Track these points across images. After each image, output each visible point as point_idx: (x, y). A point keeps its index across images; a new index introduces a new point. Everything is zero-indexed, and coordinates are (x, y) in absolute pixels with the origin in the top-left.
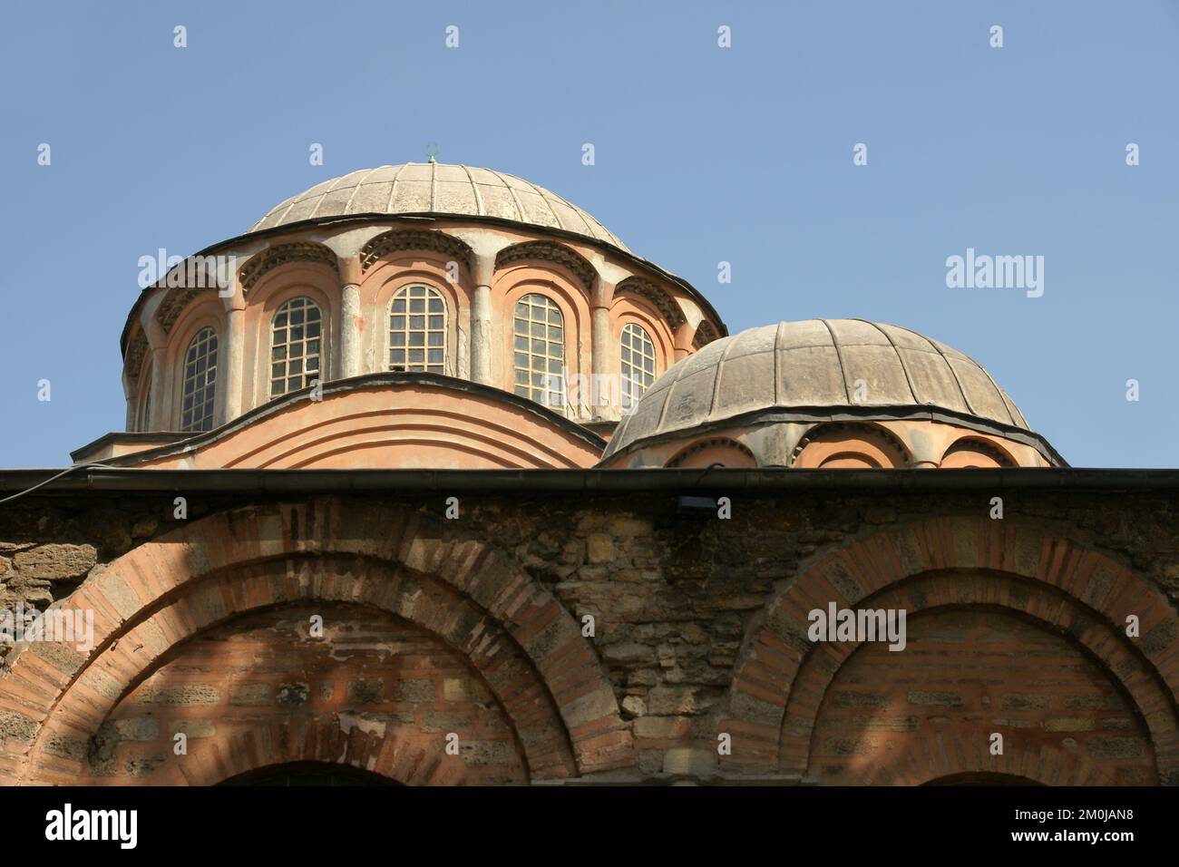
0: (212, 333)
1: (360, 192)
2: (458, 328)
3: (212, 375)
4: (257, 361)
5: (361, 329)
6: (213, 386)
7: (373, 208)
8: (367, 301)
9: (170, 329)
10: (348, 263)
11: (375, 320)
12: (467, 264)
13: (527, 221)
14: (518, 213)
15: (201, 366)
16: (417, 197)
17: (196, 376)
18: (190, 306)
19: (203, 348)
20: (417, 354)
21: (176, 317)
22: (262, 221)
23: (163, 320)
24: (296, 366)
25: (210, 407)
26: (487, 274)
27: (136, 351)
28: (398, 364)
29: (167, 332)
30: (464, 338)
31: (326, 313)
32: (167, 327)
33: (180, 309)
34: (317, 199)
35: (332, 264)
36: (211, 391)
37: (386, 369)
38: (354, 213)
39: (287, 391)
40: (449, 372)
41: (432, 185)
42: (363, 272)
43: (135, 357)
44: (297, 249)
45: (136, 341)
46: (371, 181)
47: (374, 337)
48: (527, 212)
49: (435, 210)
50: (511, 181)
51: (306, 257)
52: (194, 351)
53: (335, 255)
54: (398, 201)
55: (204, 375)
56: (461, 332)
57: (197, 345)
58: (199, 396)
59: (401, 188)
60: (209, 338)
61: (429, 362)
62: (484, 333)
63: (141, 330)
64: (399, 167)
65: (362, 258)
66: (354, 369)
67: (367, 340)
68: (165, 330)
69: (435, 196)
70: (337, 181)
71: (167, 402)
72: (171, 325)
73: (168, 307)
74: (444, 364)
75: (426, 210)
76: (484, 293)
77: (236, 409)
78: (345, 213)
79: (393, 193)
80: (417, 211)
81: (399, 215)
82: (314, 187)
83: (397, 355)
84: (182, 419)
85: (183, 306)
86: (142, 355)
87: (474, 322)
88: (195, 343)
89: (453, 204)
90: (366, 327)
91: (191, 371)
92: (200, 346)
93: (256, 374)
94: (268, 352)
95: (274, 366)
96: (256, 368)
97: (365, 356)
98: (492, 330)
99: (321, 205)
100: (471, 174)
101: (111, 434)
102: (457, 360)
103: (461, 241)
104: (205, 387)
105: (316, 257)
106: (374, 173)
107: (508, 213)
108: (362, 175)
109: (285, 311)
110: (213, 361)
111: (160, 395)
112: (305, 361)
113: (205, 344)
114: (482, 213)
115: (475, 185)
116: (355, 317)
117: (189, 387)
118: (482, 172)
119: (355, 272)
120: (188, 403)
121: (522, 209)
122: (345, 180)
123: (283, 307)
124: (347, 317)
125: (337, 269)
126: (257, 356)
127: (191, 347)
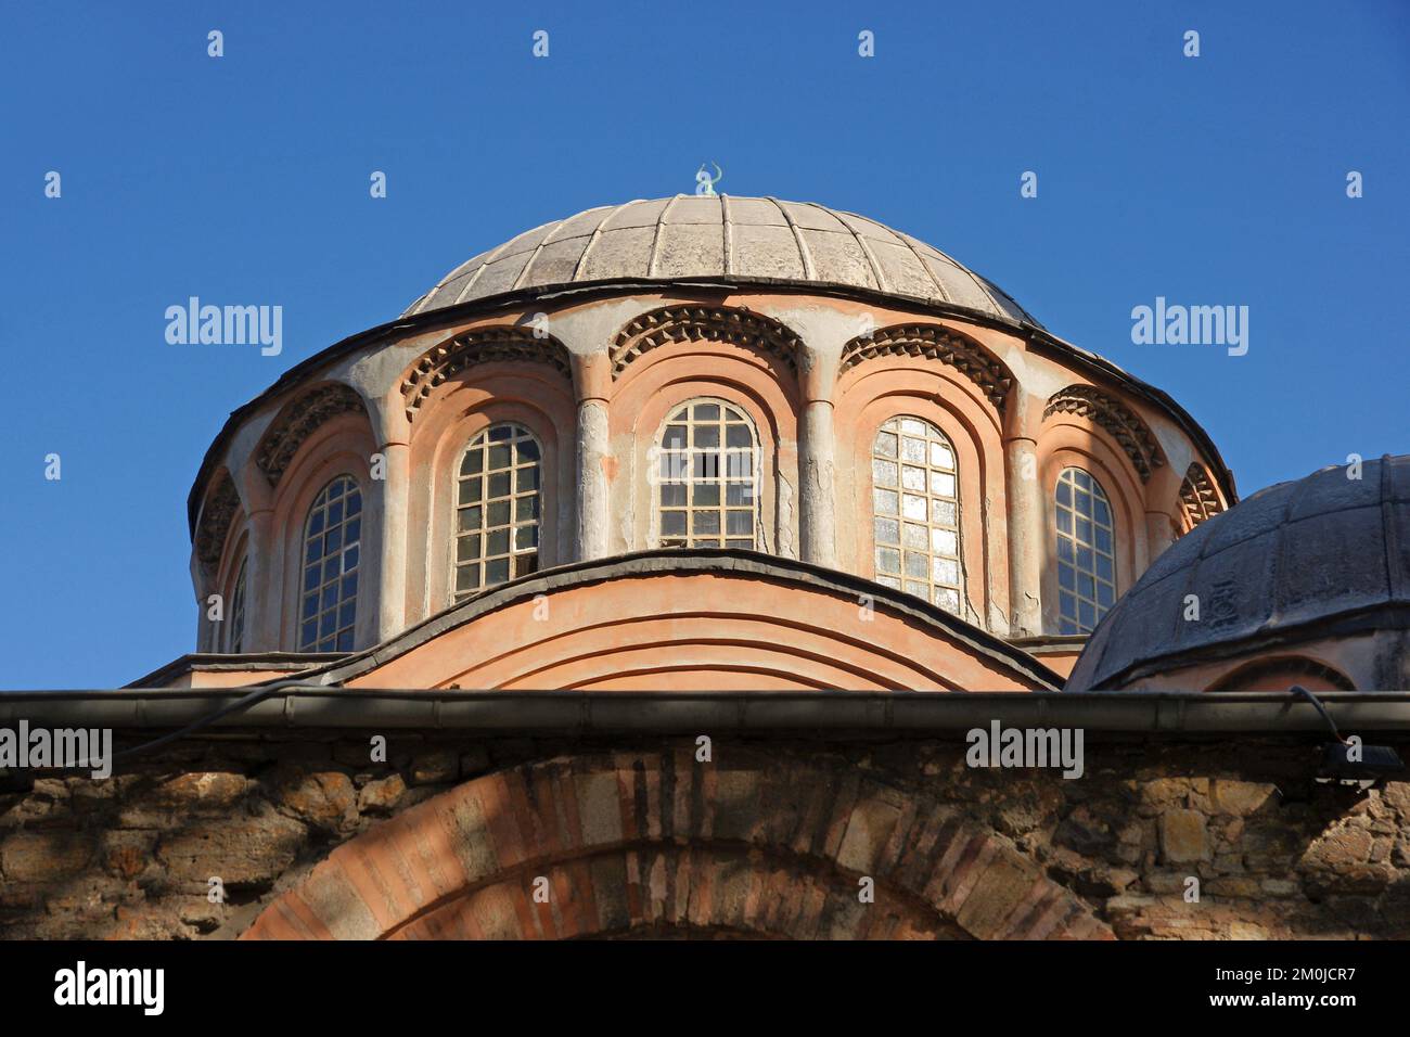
0: (351, 486)
1: (600, 243)
2: (776, 473)
3: (352, 557)
4: (430, 533)
5: (611, 477)
6: (355, 576)
7: (625, 270)
8: (620, 427)
9: (278, 480)
10: (588, 363)
11: (634, 462)
12: (793, 364)
13: (887, 289)
14: (872, 278)
15: (332, 541)
16: (700, 252)
17: (323, 560)
18: (313, 439)
19: (335, 511)
20: (707, 522)
21: (288, 458)
22: (431, 295)
23: (266, 464)
24: (500, 541)
25: (349, 612)
26: (825, 379)
27: (215, 518)
28: (675, 537)
29: (273, 484)
30: (789, 491)
31: (550, 448)
32: (273, 476)
33: (296, 444)
34: (526, 256)
35: (560, 366)
36: (351, 585)
37: (654, 546)
38: (593, 279)
39: (483, 587)
40: (764, 546)
41: (725, 231)
42: (614, 379)
43: (213, 528)
44: (500, 339)
45: (216, 500)
46: (618, 225)
47: (633, 490)
48: (888, 277)
49: (732, 272)
50: (856, 223)
51: (514, 354)
52: (320, 516)
53: (564, 350)
54: (666, 257)
55: (339, 556)
56: (783, 482)
57: (326, 507)
58: (330, 594)
59: (670, 237)
60: (346, 493)
61: (728, 533)
62: (824, 482)
63: (227, 481)
64: (664, 201)
65: (612, 353)
66: (600, 543)
67: (621, 495)
68: (269, 480)
69: (731, 249)
70: (559, 226)
71: (274, 602)
72: (280, 471)
73: (276, 442)
74: (754, 537)
75: (720, 272)
76: (821, 416)
77: (395, 617)
78: (578, 279)
79: (658, 245)
80: (701, 274)
81: (675, 280)
82: (518, 237)
83: (672, 522)
84: (300, 634)
85: (300, 440)
86: (226, 525)
87: (805, 465)
88: (322, 502)
89: (761, 263)
90: (620, 472)
91: (314, 551)
92: (330, 508)
93: (429, 554)
94: (449, 515)
95: (462, 541)
96: (429, 544)
97: (618, 521)
98: (836, 479)
99: (534, 266)
100: (789, 212)
101: (186, 656)
102: (777, 530)
103: (781, 325)
104: (340, 578)
105: (532, 354)
106: (622, 213)
107: (856, 277)
108: (603, 216)
109: (479, 447)
110: (354, 532)
111: (262, 594)
112: (514, 532)
113: (340, 504)
114: (813, 277)
115: (798, 231)
116: (601, 456)
117: (312, 578)
118: (803, 207)
119: (598, 377)
120: (311, 606)
121: (880, 272)
122: (572, 224)
123: (476, 439)
124: (587, 456)
125: (569, 375)
126: (431, 524)
127: (315, 510)
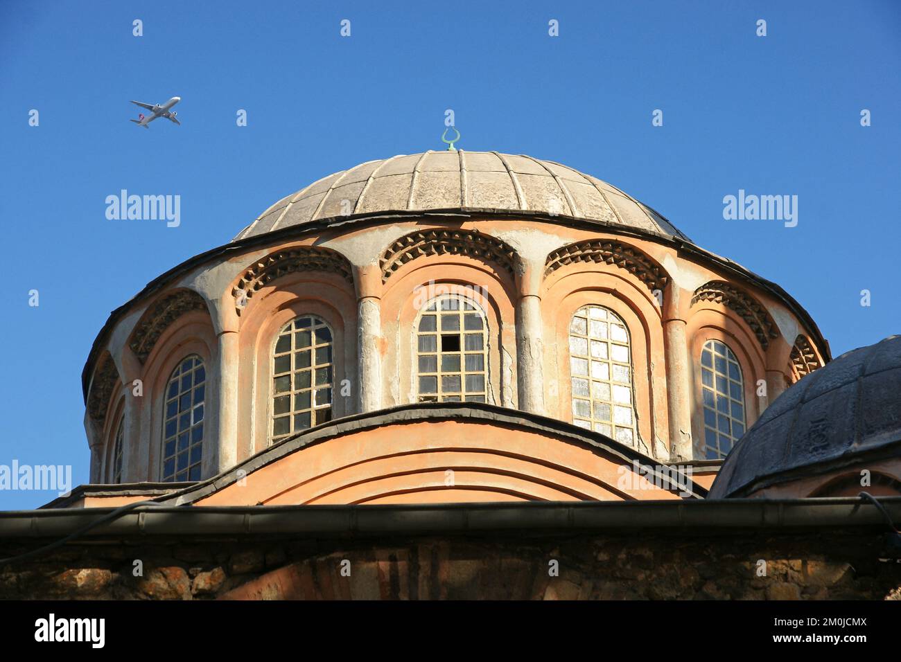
0: (198, 362)
1: (373, 186)
2: (501, 348)
3: (199, 413)
4: (254, 395)
5: (383, 352)
6: (200, 427)
7: (391, 205)
8: (389, 317)
9: (146, 359)
10: (365, 271)
11: (399, 342)
12: (511, 270)
13: (578, 215)
14: (567, 207)
15: (185, 401)
16: (443, 191)
17: (178, 416)
18: (171, 330)
19: (187, 380)
20: (452, 383)
21: (153, 343)
22: (253, 226)
23: (137, 348)
24: (304, 400)
25: (197, 452)
26: (534, 280)
27: (101, 387)
28: (429, 394)
29: (142, 363)
30: (510, 360)
31: (339, 333)
32: (142, 357)
33: (158, 333)
34: (320, 197)
35: (345, 274)
36: (198, 433)
37: (414, 401)
38: (368, 211)
39: (293, 432)
40: (492, 399)
41: (461, 176)
42: (384, 282)
43: (100, 395)
44: (302, 256)
45: (101, 375)
46: (386, 173)
47: (399, 361)
48: (579, 206)
49: (467, 205)
50: (555, 169)
51: (312, 266)
52: (175, 384)
53: (348, 263)
54: (420, 195)
55: (190, 413)
56: (505, 354)
57: (180, 377)
58: (183, 439)
59: (423, 181)
60: (194, 368)
61: (467, 391)
62: (535, 354)
63: (110, 361)
64: (417, 156)
65: (382, 264)
66: (375, 400)
67: (391, 364)
68: (139, 359)
69: (466, 189)
70: (344, 175)
71: (144, 446)
72: (147, 353)
73: (144, 332)
74: (485, 393)
75: (458, 205)
76: (532, 307)
77: (230, 455)
78: (357, 212)
79: (414, 186)
80: (445, 207)
81: (426, 211)
82: (315, 183)
83: (427, 384)
84: (163, 469)
85: (161, 331)
86: (109, 392)
87: (521, 341)
88: (177, 374)
89: (488, 198)
90: (389, 349)
91: (172, 410)
92: (184, 378)
93: (254, 410)
94: (268, 382)
95: (277, 400)
96: (254, 402)
97: (388, 384)
98: (543, 351)
99: (326, 203)
100: (507, 162)
101: (80, 486)
102: (502, 388)
103: (502, 242)
104: (190, 428)
105: (325, 266)
106: (389, 164)
107: (555, 208)
108: (375, 167)
109: (288, 332)
110: (200, 396)
111: (135, 440)
112: (314, 393)
113: (190, 375)
114: (525, 207)
115: (514, 175)
116: (375, 337)
117: (171, 429)
118: (518, 158)
119: (372, 282)
120: (170, 448)
121: (572, 203)
122: (353, 173)
123: (286, 327)
124: (365, 338)
125: (351, 280)
126: (255, 389)
127: (172, 380)
